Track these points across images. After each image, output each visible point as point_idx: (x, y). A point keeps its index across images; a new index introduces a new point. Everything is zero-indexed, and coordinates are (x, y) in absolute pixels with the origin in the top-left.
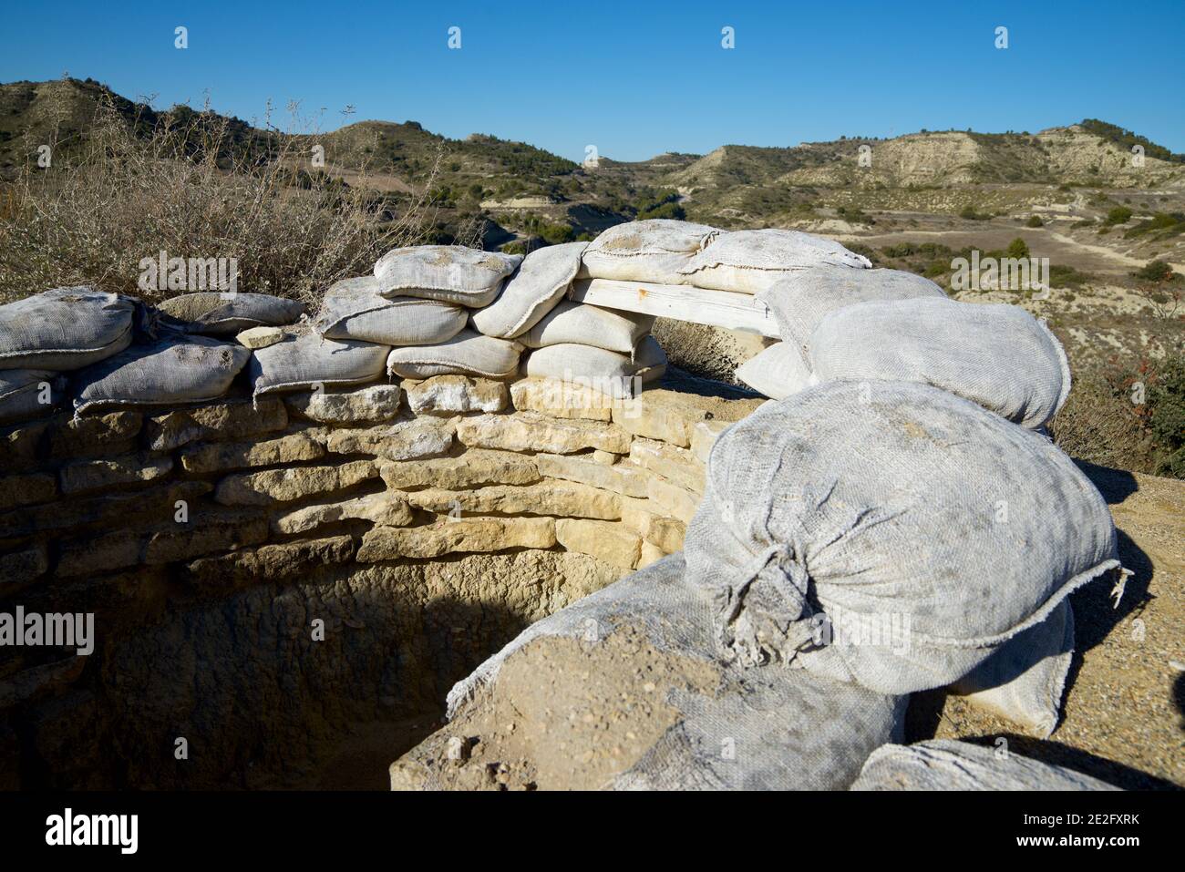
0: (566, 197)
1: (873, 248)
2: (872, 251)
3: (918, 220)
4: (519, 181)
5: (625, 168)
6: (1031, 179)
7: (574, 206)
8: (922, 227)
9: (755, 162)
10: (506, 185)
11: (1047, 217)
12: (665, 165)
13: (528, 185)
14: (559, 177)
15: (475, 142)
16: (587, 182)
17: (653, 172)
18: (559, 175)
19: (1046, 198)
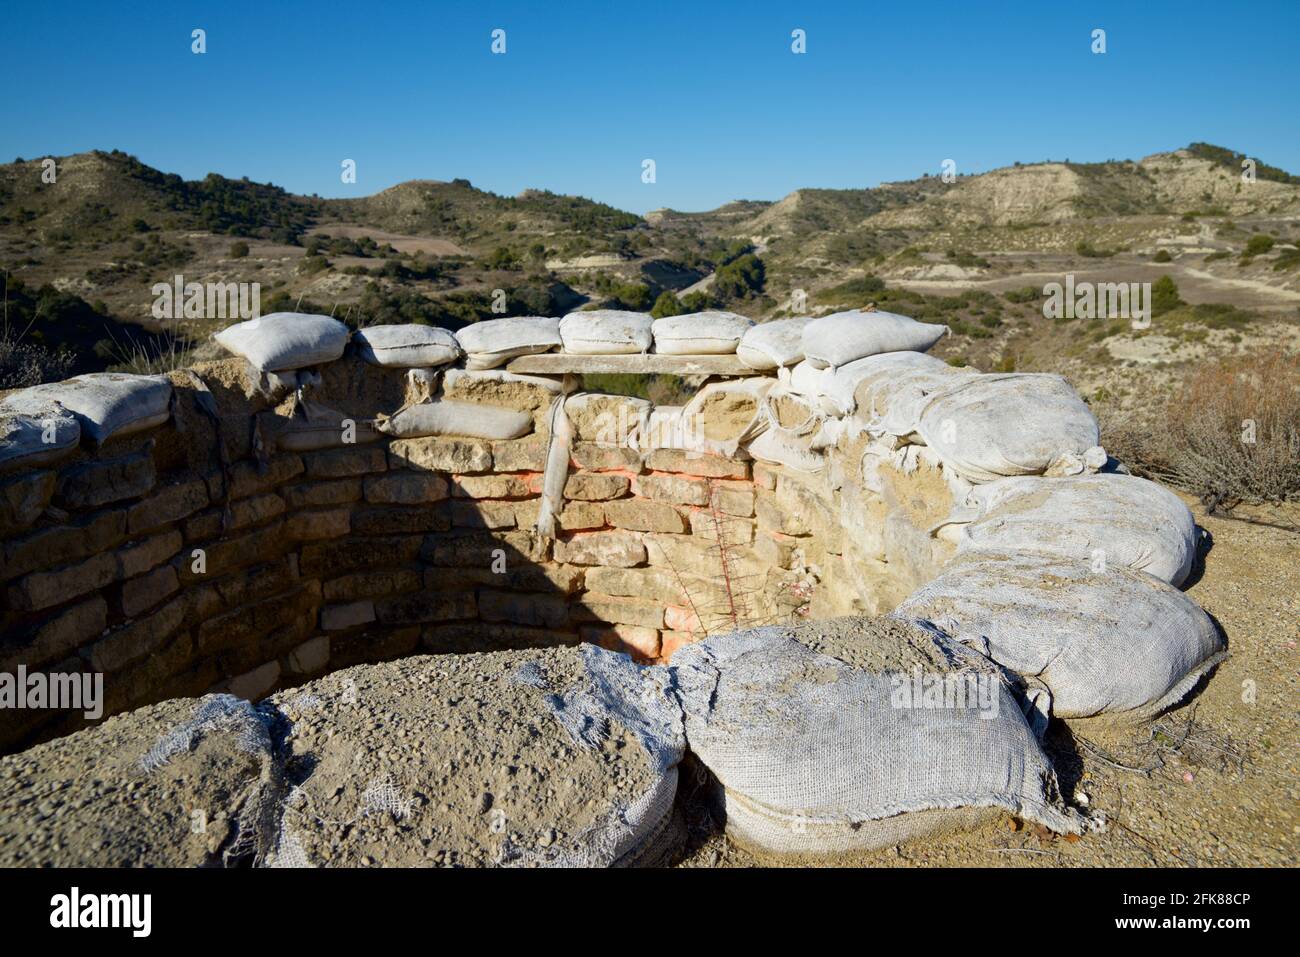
0: (637, 253)
1: (994, 294)
2: (993, 298)
3: (1035, 261)
4: (584, 237)
5: (691, 219)
7: (647, 263)
8: (1041, 268)
9: (832, 206)
10: (571, 243)
11: (1175, 250)
12: (733, 214)
13: (594, 242)
14: (624, 232)
15: (529, 198)
16: (654, 236)
17: (721, 221)
18: (623, 229)
19: (1168, 230)
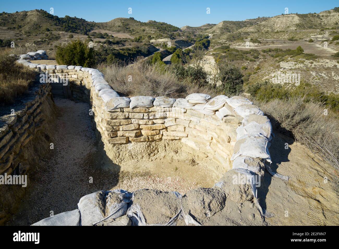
0: (175, 38)
1: (259, 50)
2: (258, 51)
3: (274, 42)
4: (161, 34)
5: (194, 29)
6: (316, 28)
7: (177, 41)
8: (276, 44)
9: (232, 26)
10: (158, 35)
11: (315, 39)
12: (206, 27)
13: (164, 35)
14: (174, 32)
15: (150, 23)
16: (182, 33)
17: (202, 29)
18: (174, 31)
19: (316, 33)
